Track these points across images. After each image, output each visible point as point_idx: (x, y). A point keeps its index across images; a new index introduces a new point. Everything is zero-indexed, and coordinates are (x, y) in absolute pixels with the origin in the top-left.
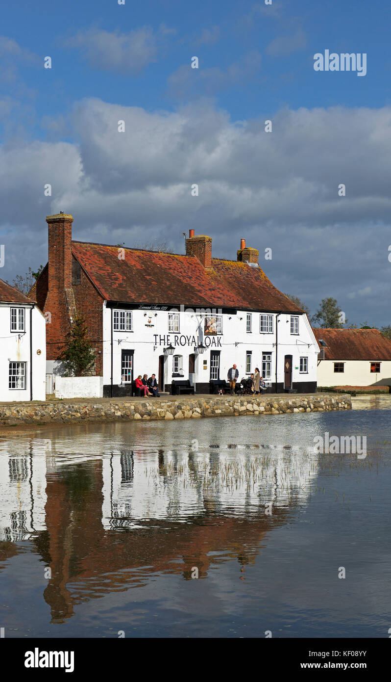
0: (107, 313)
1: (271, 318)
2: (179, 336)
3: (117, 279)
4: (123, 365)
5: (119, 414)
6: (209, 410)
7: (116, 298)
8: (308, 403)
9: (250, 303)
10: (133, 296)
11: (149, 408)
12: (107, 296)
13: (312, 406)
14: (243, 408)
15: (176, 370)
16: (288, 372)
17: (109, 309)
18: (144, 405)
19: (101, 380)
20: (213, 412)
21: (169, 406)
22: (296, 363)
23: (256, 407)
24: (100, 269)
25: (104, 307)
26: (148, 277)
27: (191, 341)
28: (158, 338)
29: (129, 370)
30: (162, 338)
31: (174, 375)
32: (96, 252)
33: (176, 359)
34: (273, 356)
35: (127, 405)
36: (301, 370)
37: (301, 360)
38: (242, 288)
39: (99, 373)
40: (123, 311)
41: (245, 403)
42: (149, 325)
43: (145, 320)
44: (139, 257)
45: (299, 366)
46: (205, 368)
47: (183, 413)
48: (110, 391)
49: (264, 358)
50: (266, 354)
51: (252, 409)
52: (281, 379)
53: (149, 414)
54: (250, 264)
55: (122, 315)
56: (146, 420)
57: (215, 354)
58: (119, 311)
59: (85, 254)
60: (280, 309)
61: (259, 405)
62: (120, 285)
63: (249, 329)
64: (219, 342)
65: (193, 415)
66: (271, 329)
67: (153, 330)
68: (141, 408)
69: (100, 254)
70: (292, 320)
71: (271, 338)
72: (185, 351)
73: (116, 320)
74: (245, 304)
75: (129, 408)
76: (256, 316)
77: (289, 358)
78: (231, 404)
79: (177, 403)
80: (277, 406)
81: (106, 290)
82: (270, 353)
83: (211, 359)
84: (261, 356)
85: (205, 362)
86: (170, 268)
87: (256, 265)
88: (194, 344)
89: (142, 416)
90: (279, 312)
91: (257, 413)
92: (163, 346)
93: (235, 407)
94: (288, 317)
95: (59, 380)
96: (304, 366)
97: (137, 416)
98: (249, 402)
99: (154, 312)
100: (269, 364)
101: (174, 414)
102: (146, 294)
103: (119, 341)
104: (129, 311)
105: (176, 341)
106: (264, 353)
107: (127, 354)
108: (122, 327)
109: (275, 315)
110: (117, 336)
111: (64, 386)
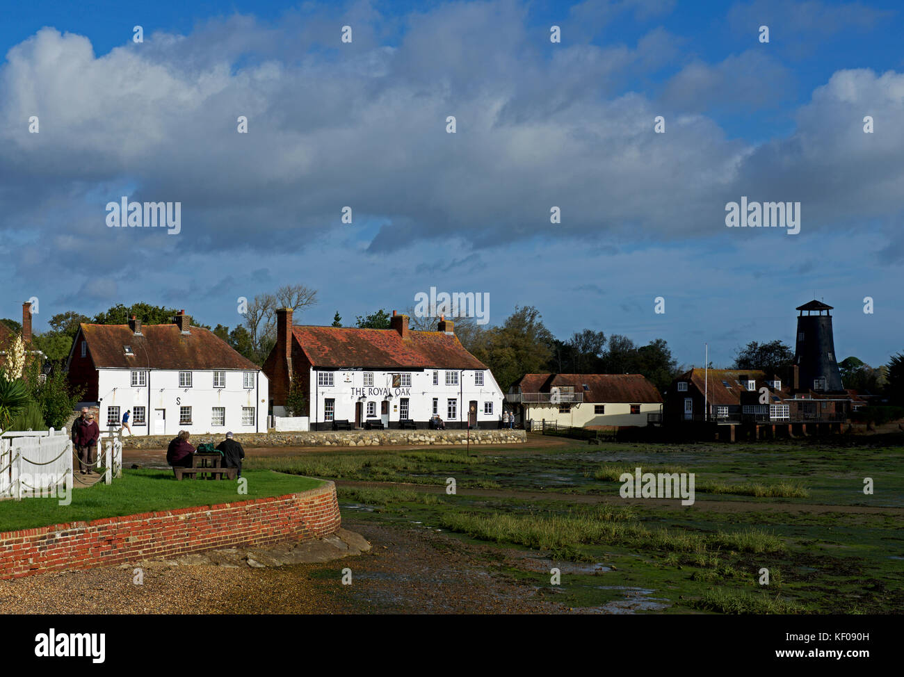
0: (313, 374)
1: (456, 374)
2: (373, 388)
3: (323, 351)
4: (326, 409)
5: (314, 441)
6: (386, 440)
7: (320, 364)
8: (476, 436)
9: (436, 364)
10: (334, 362)
11: (337, 438)
12: (313, 363)
13: (480, 439)
14: (417, 439)
15: (371, 412)
16: (473, 414)
17: (315, 372)
18: (333, 436)
19: (309, 419)
20: (390, 441)
21: (353, 437)
22: (481, 406)
23: (427, 438)
24: (313, 343)
25: (311, 369)
26: (350, 348)
27: (383, 392)
28: (355, 390)
29: (331, 413)
30: (358, 390)
31: (368, 416)
32: (311, 332)
33: (371, 405)
34: (458, 402)
35: (321, 436)
36: (486, 411)
37: (486, 405)
38: (433, 352)
39: (308, 414)
40: (326, 372)
41: (418, 436)
42: (348, 381)
43: (345, 378)
44: (346, 333)
45: (484, 409)
46: (395, 411)
47: (364, 442)
48: (315, 427)
49: (450, 403)
50: (452, 401)
51: (423, 440)
52: (465, 419)
53: (337, 442)
54: (446, 333)
55: (326, 375)
56: (334, 446)
57: (404, 401)
58: (323, 372)
59: (302, 334)
60: (464, 366)
61: (430, 437)
62: (326, 355)
63: (435, 382)
64: (407, 392)
65: (373, 444)
66: (456, 382)
67: (351, 385)
68: (331, 438)
69: (315, 333)
70: (476, 374)
71: (457, 388)
72: (379, 400)
73: (321, 379)
74: (432, 364)
75: (321, 438)
76: (442, 373)
77: (474, 404)
78: (405, 436)
79: (359, 435)
80: (446, 438)
81: (313, 359)
82: (456, 399)
83: (401, 404)
84: (447, 402)
85: (395, 407)
86: (371, 340)
87: (452, 333)
88: (385, 394)
89: (331, 443)
90: (464, 369)
91: (428, 443)
92: (359, 395)
93: (410, 438)
94: (473, 372)
95: (278, 420)
96: (489, 408)
97: (328, 443)
98: (421, 435)
99: (352, 372)
100: (454, 408)
101: (356, 443)
102: (345, 360)
103: (323, 393)
104: (331, 372)
105: (370, 393)
106: (449, 399)
107: (330, 402)
108: (326, 383)
109: (460, 371)
110: (321, 389)
111: (282, 423)
